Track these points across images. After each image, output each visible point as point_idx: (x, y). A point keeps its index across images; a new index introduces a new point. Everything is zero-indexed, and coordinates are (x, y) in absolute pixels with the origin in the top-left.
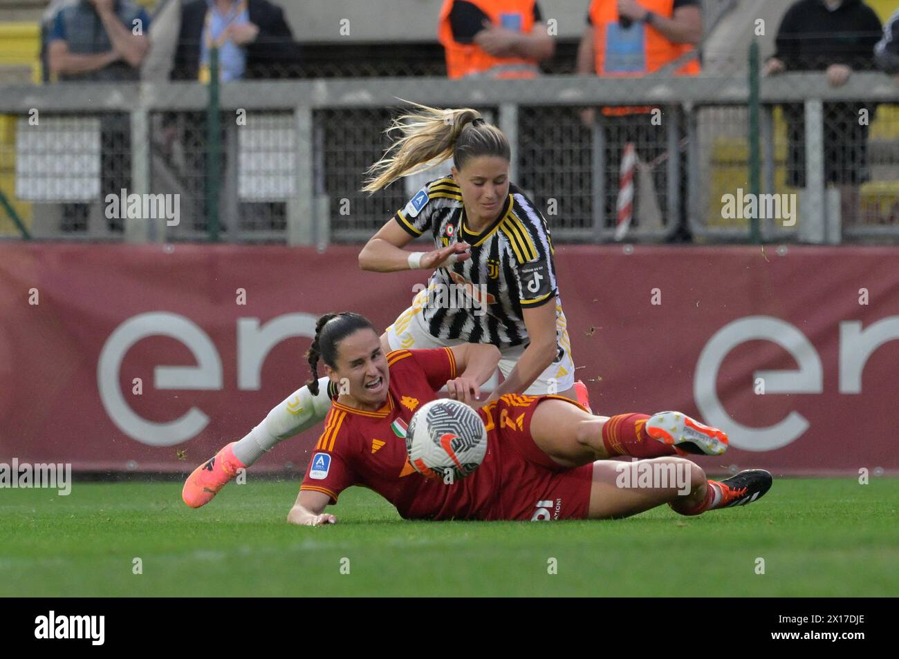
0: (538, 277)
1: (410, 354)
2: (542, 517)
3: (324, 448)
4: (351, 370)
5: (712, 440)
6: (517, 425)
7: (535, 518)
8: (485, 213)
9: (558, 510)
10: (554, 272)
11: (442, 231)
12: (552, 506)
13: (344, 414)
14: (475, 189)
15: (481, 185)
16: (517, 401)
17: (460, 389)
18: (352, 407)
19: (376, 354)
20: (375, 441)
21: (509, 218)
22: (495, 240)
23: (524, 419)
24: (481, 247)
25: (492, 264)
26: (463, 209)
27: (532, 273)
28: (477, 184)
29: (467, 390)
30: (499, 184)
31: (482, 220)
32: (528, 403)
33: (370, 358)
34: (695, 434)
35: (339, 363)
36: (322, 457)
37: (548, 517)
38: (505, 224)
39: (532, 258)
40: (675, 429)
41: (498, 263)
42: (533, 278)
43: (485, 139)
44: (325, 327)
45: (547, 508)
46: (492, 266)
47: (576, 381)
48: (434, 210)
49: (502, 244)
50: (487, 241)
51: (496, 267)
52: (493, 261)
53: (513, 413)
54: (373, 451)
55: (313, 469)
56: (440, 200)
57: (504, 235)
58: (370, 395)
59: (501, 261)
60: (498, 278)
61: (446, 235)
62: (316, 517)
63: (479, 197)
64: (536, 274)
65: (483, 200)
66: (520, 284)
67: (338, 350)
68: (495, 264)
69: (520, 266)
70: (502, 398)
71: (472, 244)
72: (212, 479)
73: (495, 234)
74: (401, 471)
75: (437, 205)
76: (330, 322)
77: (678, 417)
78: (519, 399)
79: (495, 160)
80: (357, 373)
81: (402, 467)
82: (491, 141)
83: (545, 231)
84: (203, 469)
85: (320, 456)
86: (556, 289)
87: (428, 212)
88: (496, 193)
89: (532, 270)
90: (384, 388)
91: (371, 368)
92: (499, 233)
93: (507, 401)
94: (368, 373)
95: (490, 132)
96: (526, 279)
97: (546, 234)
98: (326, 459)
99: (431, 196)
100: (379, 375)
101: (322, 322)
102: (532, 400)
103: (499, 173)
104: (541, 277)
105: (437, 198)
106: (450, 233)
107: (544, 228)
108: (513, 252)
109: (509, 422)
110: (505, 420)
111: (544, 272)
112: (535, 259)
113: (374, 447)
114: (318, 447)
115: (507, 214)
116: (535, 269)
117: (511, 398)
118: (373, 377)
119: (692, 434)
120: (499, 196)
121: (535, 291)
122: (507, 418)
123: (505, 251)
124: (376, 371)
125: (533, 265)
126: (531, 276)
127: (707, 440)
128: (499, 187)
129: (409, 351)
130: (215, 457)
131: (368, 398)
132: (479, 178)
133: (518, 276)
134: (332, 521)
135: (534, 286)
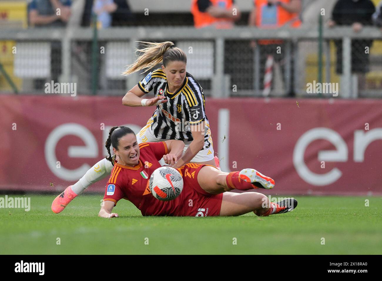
0: (197, 112)
1: (148, 145)
2: (200, 215)
3: (112, 182)
4: (124, 150)
5: (267, 182)
6: (192, 176)
7: (197, 216)
8: (176, 85)
9: (207, 213)
10: (204, 110)
11: (158, 92)
12: (204, 211)
13: (120, 169)
14: (172, 75)
15: (174, 73)
16: (192, 166)
17: (169, 159)
18: (124, 166)
19: (135, 144)
20: (133, 179)
21: (186, 87)
22: (180, 96)
23: (195, 173)
24: (174, 99)
25: (178, 106)
26: (167, 83)
27: (195, 111)
28: (172, 73)
29: (172, 159)
30: (182, 73)
31: (175, 88)
32: (197, 167)
33: (132, 146)
34: (260, 179)
35: (119, 147)
36: (111, 186)
37: (202, 215)
38: (184, 90)
39: (195, 105)
40: (251, 176)
41: (181, 106)
42: (195, 113)
43: (176, 54)
44: (113, 132)
45: (202, 212)
46: (179, 107)
47: (215, 156)
48: (154, 83)
49: (183, 98)
50: (176, 97)
51: (180, 108)
52: (179, 105)
53: (190, 170)
54: (133, 184)
55: (108, 191)
56: (156, 78)
57: (184, 94)
58: (131, 161)
59: (182, 105)
60: (181, 112)
61: (160, 94)
62: (110, 214)
63: (173, 78)
64: (197, 111)
65: (175, 79)
66: (190, 115)
67: (119, 142)
68: (180, 106)
69: (190, 108)
70: (187, 164)
71: (170, 98)
72: (64, 201)
73: (180, 94)
74: (144, 193)
75: (155, 80)
76: (116, 130)
77: (253, 171)
78: (194, 165)
79: (180, 63)
80: (127, 152)
81: (144, 191)
82: (179, 54)
83: (201, 93)
84: (60, 197)
85: (110, 186)
86: (205, 118)
87: (151, 83)
88: (181, 76)
89: (195, 110)
90: (137, 158)
91: (133, 150)
92: (181, 94)
93: (188, 165)
94: (131, 152)
95: (178, 51)
96: (192, 113)
97: (202, 94)
98: (113, 187)
99: (153, 76)
100: (136, 153)
101: (112, 130)
102: (199, 166)
103: (182, 68)
104: (199, 113)
105: (155, 78)
106: (161, 93)
107: (201, 91)
108: (187, 102)
109: (188, 174)
110: (186, 173)
111: (200, 111)
112: (197, 105)
113: (133, 182)
114: (109, 182)
115: (185, 86)
116: (196, 109)
117: (190, 165)
118: (133, 154)
119: (259, 179)
120: (182, 78)
121: (196, 118)
122: (188, 173)
123: (184, 101)
124: (135, 151)
125: (196, 108)
126: (194, 112)
127: (265, 182)
128: (182, 74)
129: (148, 144)
130: (64, 192)
131: (131, 162)
132: (174, 70)
133: (189, 112)
134: (116, 216)
135: (196, 116)
